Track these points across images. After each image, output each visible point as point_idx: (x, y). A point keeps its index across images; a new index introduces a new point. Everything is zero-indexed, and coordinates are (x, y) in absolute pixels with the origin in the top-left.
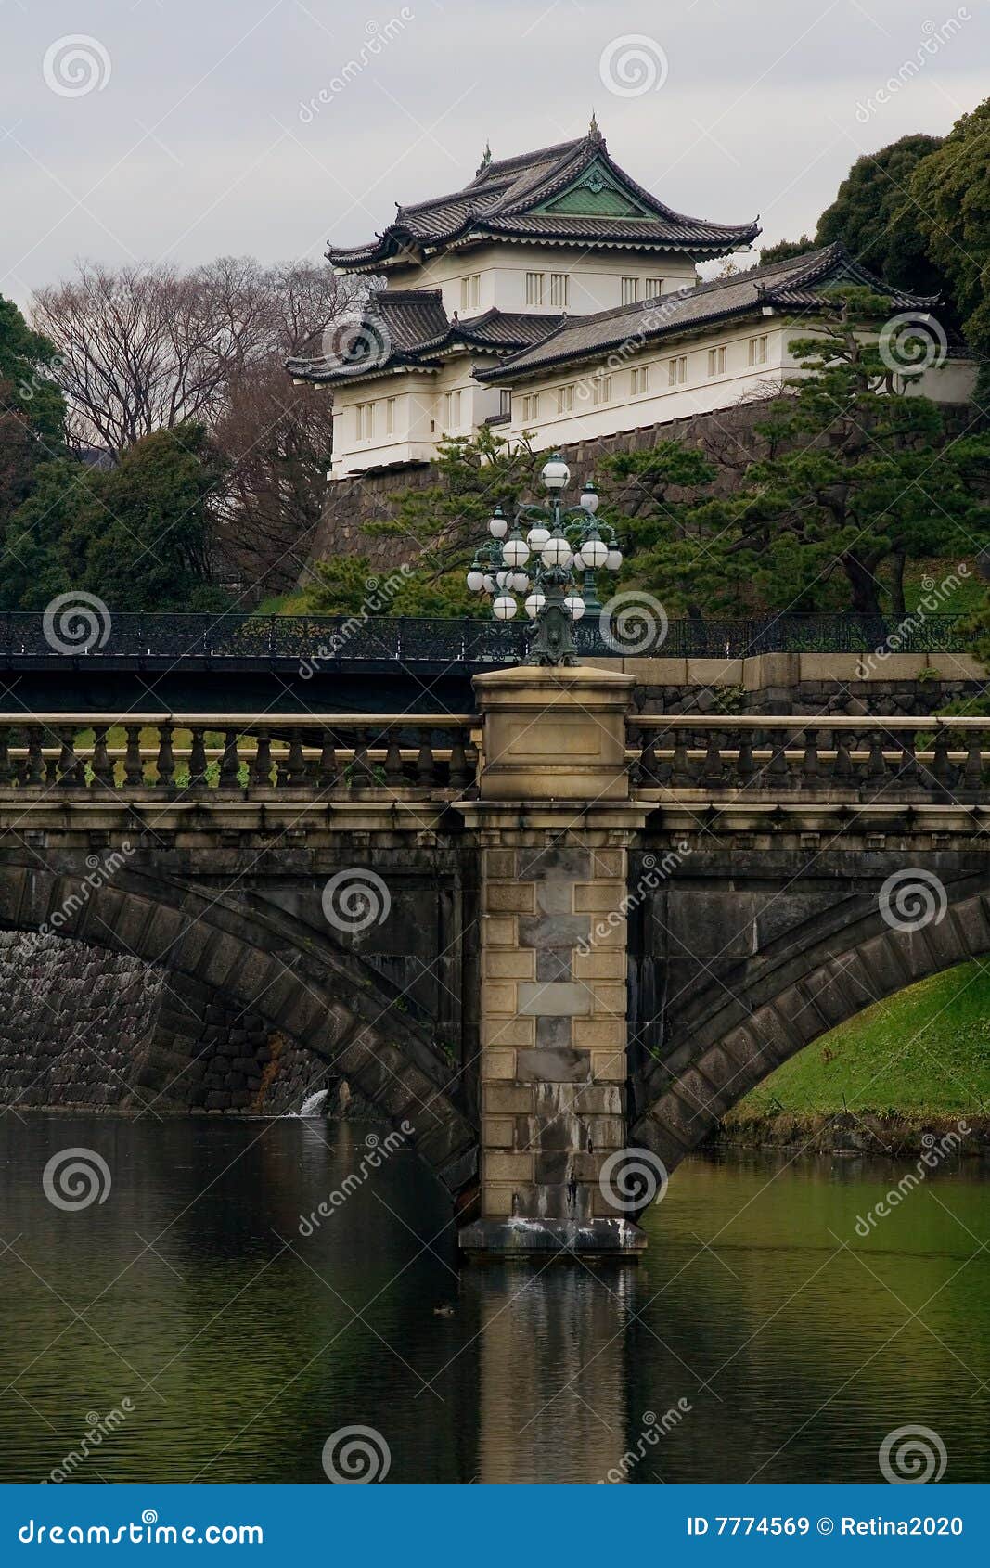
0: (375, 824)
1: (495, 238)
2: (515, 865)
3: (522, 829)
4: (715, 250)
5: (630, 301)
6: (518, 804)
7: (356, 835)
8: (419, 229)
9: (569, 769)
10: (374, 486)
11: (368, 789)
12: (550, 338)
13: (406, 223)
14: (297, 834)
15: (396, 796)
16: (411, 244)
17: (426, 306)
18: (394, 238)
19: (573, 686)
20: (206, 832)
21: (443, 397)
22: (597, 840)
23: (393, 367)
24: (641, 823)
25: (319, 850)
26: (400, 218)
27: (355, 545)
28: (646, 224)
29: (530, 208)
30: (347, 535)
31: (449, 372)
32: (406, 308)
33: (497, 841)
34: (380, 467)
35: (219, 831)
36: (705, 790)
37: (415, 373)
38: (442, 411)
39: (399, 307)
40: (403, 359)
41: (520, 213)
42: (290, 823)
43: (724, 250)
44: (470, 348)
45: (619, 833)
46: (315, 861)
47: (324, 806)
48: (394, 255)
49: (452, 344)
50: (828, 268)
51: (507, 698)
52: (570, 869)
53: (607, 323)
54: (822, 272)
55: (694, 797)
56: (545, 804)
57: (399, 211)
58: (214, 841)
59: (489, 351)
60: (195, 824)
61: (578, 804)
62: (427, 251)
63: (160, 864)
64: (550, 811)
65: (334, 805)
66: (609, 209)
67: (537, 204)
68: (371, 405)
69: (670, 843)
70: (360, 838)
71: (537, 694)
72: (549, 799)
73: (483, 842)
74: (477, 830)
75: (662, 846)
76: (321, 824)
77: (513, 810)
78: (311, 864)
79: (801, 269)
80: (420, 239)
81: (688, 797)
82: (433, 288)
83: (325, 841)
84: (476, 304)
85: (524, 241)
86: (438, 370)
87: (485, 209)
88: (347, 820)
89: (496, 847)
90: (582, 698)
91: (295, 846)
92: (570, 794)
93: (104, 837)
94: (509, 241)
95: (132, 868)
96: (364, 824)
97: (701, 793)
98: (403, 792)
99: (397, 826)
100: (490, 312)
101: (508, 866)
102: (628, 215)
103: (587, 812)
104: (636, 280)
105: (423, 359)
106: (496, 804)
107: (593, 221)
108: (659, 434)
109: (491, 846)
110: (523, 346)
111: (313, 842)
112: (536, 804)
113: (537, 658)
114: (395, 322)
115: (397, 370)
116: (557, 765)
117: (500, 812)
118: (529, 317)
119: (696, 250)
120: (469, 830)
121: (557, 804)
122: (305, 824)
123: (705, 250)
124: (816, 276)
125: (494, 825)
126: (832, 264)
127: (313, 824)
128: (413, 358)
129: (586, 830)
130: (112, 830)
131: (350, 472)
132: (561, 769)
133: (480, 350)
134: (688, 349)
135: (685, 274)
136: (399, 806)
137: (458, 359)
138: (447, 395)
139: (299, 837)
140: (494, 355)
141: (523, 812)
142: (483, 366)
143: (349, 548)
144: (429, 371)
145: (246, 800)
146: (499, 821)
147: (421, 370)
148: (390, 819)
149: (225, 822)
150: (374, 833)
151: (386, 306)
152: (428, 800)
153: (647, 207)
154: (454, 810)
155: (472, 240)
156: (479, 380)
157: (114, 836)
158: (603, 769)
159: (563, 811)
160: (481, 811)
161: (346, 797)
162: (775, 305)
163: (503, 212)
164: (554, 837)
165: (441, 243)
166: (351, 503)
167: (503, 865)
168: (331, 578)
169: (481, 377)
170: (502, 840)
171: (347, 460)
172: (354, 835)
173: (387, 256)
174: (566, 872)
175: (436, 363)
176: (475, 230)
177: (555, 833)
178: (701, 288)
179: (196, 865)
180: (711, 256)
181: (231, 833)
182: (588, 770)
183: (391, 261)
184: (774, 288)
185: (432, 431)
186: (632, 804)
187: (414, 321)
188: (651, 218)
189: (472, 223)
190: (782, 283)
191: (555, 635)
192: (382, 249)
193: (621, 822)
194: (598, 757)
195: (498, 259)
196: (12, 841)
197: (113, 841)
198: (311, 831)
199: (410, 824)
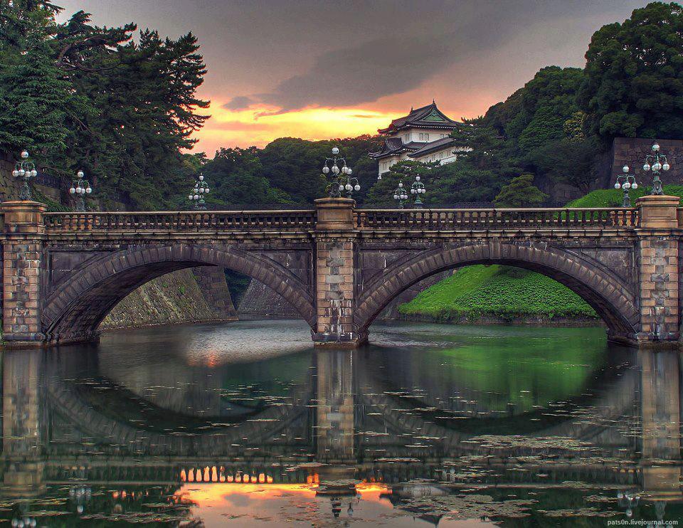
0: (292, 237)
1: (412, 126)
2: (325, 246)
3: (326, 237)
6: (325, 231)
8: (397, 125)
9: (338, 222)
11: (290, 228)
15: (297, 230)
16: (395, 128)
17: (398, 141)
18: (392, 127)
19: (338, 202)
20: (251, 239)
22: (345, 240)
24: (356, 236)
26: (392, 122)
28: (446, 123)
32: (394, 141)
35: (254, 239)
37: (395, 155)
39: (392, 141)
40: (393, 152)
41: (418, 121)
42: (271, 237)
44: (407, 150)
45: (350, 238)
46: (277, 246)
47: (279, 233)
49: (403, 149)
51: (322, 206)
52: (338, 247)
55: (370, 230)
58: (253, 241)
60: (248, 237)
62: (398, 129)
63: (240, 247)
64: (333, 233)
65: (282, 232)
66: (438, 119)
67: (421, 119)
69: (363, 241)
70: (288, 241)
71: (330, 204)
72: (333, 230)
73: (317, 241)
74: (315, 238)
76: (279, 237)
77: (324, 233)
81: (368, 229)
82: (399, 137)
83: (280, 241)
84: (408, 140)
85: (419, 126)
88: (285, 236)
90: (341, 205)
91: (273, 243)
92: (338, 228)
94: (415, 127)
95: (234, 248)
96: (289, 237)
97: (372, 229)
98: (299, 229)
100: (411, 142)
101: (323, 247)
102: (441, 121)
103: (341, 233)
105: (397, 152)
106: (320, 231)
107: (434, 122)
109: (319, 242)
110: (417, 149)
111: (277, 241)
112: (329, 231)
114: (391, 144)
115: (391, 155)
117: (321, 233)
118: (419, 143)
120: (313, 238)
122: (275, 237)
125: (319, 237)
129: (342, 237)
132: (336, 223)
133: (409, 150)
136: (298, 233)
139: (273, 240)
140: (412, 151)
141: (327, 233)
142: (410, 153)
145: (261, 231)
148: (296, 236)
149: (256, 237)
150: (292, 239)
151: (389, 141)
153: (446, 119)
154: (310, 233)
155: (407, 127)
156: (409, 156)
157: (229, 240)
158: (346, 223)
159: (336, 233)
160: (316, 233)
161: (285, 230)
163: (415, 120)
165: (400, 127)
170: (321, 240)
172: (287, 239)
173: (390, 130)
177: (334, 238)
179: (249, 247)
182: (343, 223)
186: (353, 231)
187: (395, 144)
189: (408, 123)
191: (335, 190)
193: (350, 236)
194: (344, 220)
195: (413, 131)
196: (205, 242)
197: (229, 242)
198: (276, 239)
199: (301, 237)
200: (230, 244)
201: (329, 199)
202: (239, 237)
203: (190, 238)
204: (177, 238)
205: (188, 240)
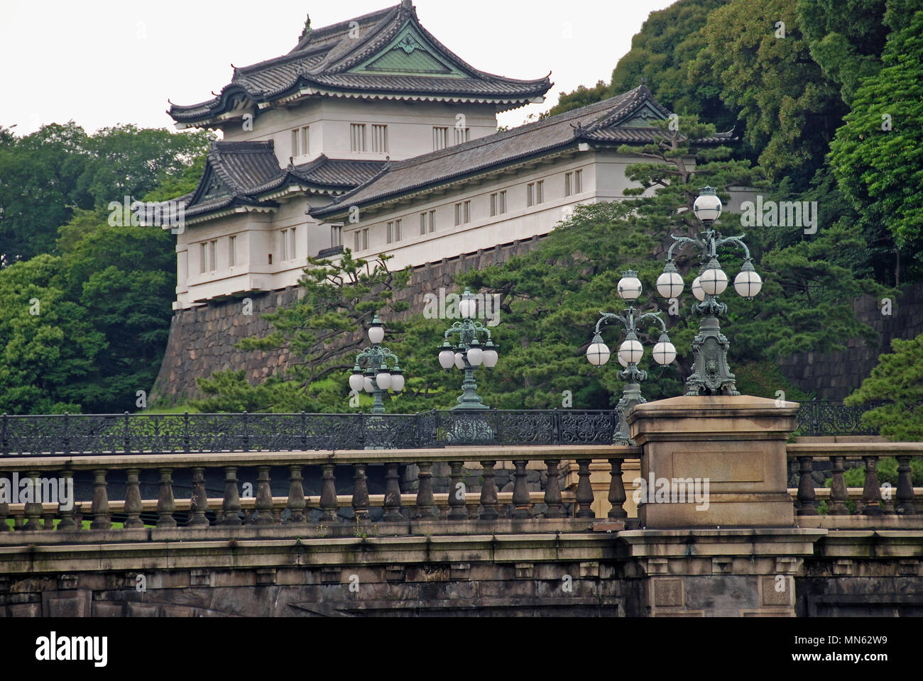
0: (540, 555)
1: (323, 93)
2: (683, 594)
3: (689, 558)
4: (514, 101)
5: (441, 147)
6: (686, 532)
7: (520, 566)
8: (254, 87)
9: (733, 496)
10: (217, 313)
11: (530, 520)
12: (376, 179)
13: (242, 81)
14: (461, 567)
15: (559, 527)
16: (246, 100)
17: (260, 154)
18: (230, 96)
19: (735, 414)
20: (371, 567)
21: (279, 234)
22: (764, 568)
23: (234, 208)
24: (809, 550)
25: (483, 582)
26: (235, 77)
27: (201, 364)
28: (453, 80)
29: (352, 67)
30: (193, 357)
31: (285, 211)
32: (243, 156)
33: (664, 570)
34: (224, 296)
35: (384, 566)
36: (865, 517)
37: (254, 213)
38: (279, 245)
39: (237, 155)
40: (244, 201)
41: (343, 71)
42: (454, 556)
43: (522, 101)
44: (305, 189)
45: (787, 560)
46: (478, 594)
47: (488, 538)
48: (230, 110)
49: (288, 187)
50: (634, 108)
51: (669, 427)
52: (738, 597)
53: (429, 164)
54: (629, 112)
55: (856, 524)
56: (713, 532)
57: (235, 71)
58: (379, 575)
59: (321, 192)
60: (362, 559)
61: (746, 532)
62: (261, 106)
63: (326, 600)
64: (718, 539)
65: (500, 538)
66: (422, 66)
67: (358, 63)
68: (213, 242)
69: (832, 571)
70: (524, 570)
71: (700, 422)
72: (715, 527)
73: (650, 570)
74: (645, 559)
75: (825, 574)
76: (485, 556)
77: (681, 537)
78: (475, 596)
79: (610, 110)
80: (256, 95)
81: (849, 524)
82: (265, 139)
83: (487, 574)
84: (306, 151)
85: (348, 96)
86: (274, 210)
87: (313, 69)
88: (511, 552)
89: (664, 575)
90: (746, 426)
91: (461, 580)
92: (735, 521)
93: (269, 575)
94: (335, 96)
95: (299, 605)
96: (528, 555)
97: (862, 520)
98: (564, 523)
99: (561, 557)
100: (320, 158)
101: (677, 594)
102: (437, 72)
103: (753, 539)
104: (446, 129)
105: (262, 200)
106: (665, 533)
107: (407, 77)
108: (483, 258)
109: (658, 575)
110: (350, 187)
111: (477, 575)
112: (704, 532)
113: (695, 388)
114: (234, 168)
115: (238, 210)
116: (722, 493)
117: (668, 540)
118: (354, 162)
119: (497, 102)
120: (636, 559)
121: (725, 532)
122: (470, 557)
123: (505, 102)
124: (625, 116)
125: (662, 554)
126: (638, 105)
127: (478, 557)
128: (253, 199)
129: (753, 558)
130: (278, 568)
131: (196, 302)
132: (725, 497)
133: (313, 191)
134: (509, 183)
135: (487, 123)
136: (563, 537)
137: (294, 199)
138: (283, 232)
139: (463, 570)
140: (326, 196)
141: (690, 540)
142: (319, 205)
143: (196, 368)
144: (267, 210)
145: (410, 533)
146: (666, 549)
147: (259, 210)
148: (554, 550)
149: (389, 557)
150: (538, 564)
151: (226, 155)
152: (591, 531)
153: (454, 65)
154: (622, 540)
155: (303, 96)
156: (314, 216)
157: (280, 574)
158: (766, 497)
159: (731, 539)
160: (649, 540)
161: (509, 529)
162: (591, 142)
163: (329, 70)
164: (722, 565)
165: (273, 98)
166: (195, 328)
167: (671, 593)
168: (212, 391)
169: (315, 214)
170: (669, 569)
171: (191, 291)
172: (517, 566)
173: (223, 112)
174: (734, 600)
175: (272, 203)
176: (305, 86)
177: (724, 561)
178: (505, 134)
179: (362, 600)
180: (511, 106)
181: (396, 568)
182: (753, 497)
183: (227, 116)
184: (587, 127)
185: (270, 263)
186: (800, 531)
187: (250, 168)
188: (457, 75)
189: (303, 81)
190: (594, 122)
191: (712, 365)
192: (219, 105)
193: (789, 549)
194: (761, 484)
195: (325, 112)
196: (179, 581)
197: (280, 578)
198: (475, 563)
199: (573, 554)
200: (286, 587)
201: (692, 400)
202: (320, 559)
203: (119, 565)
204: (63, 566)
205: (108, 573)
